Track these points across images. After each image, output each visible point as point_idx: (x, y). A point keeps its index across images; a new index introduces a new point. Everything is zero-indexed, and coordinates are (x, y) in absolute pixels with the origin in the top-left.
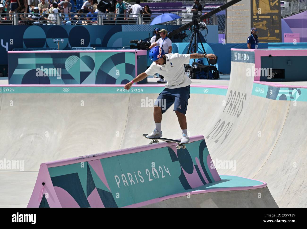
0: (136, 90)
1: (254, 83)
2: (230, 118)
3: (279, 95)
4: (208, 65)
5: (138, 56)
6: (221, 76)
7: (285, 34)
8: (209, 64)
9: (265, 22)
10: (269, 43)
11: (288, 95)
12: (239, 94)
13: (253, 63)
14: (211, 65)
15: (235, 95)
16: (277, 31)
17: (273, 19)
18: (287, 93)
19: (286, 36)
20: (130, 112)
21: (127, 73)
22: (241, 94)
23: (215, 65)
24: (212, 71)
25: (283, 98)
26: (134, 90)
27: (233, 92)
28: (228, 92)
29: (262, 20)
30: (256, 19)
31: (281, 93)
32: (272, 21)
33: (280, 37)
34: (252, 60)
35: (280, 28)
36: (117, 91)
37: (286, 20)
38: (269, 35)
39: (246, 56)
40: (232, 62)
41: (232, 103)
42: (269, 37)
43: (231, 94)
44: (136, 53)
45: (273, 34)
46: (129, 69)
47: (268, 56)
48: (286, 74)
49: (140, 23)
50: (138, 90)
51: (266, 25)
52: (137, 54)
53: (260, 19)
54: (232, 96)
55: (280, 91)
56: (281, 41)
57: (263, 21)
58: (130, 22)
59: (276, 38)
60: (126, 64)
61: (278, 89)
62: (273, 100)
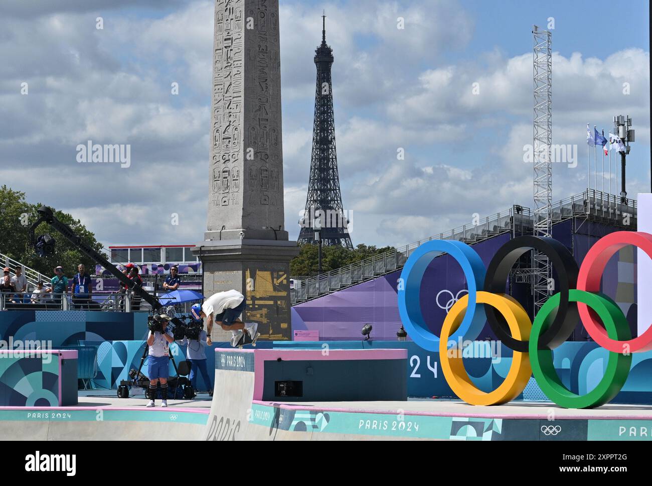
0: (59, 416)
1: (253, 403)
3: (294, 423)
4: (176, 376)
5: (63, 361)
6: (198, 395)
7: (295, 332)
8: (178, 374)
9: (264, 311)
10: (275, 342)
11: (309, 423)
12: (228, 421)
13: (251, 371)
14: (181, 376)
15: (221, 423)
16: (284, 326)
17: (278, 307)
18: (307, 419)
19: (296, 334)
21: (44, 387)
22: (231, 423)
23: (187, 377)
24: (183, 386)
25: (301, 427)
26: (55, 416)
27: (219, 420)
28: (210, 418)
29: (261, 307)
30: (251, 306)
31: (297, 419)
32: (275, 308)
33: (288, 334)
34: (249, 365)
35: (288, 320)
36: (28, 417)
37: (298, 310)
38: (271, 332)
39: (240, 359)
40: (216, 371)
41: (217, 436)
42: (272, 334)
43: (215, 421)
44: (61, 355)
45: (278, 330)
46: (49, 381)
47: (276, 360)
48: (305, 388)
49: (65, 308)
50: (62, 416)
51: (267, 316)
52: (61, 357)
53: (256, 306)
54: (217, 426)
55: (296, 416)
56: (290, 339)
57: (262, 309)
58: (49, 307)
59: (282, 336)
60: (43, 372)
61: (293, 413)
62: (284, 431)
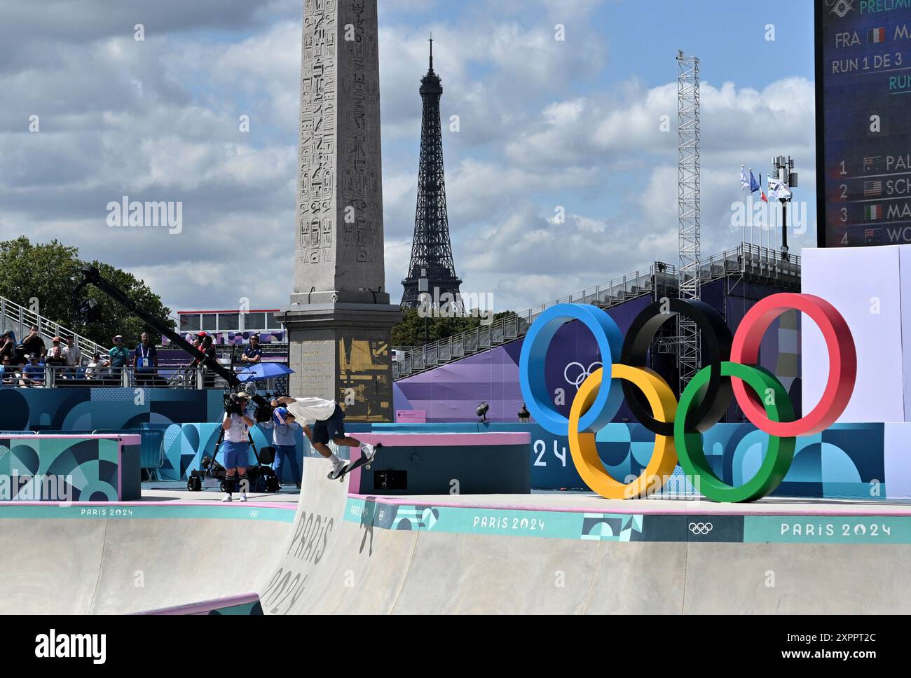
0: (118, 512)
1: (349, 497)
2: (300, 566)
3: (397, 520)
4: (258, 465)
5: (123, 447)
6: (283, 487)
7: (398, 412)
8: (260, 462)
9: (361, 387)
10: (373, 425)
11: (414, 521)
12: (319, 518)
14: (262, 465)
15: (310, 521)
16: (384, 405)
17: (377, 383)
18: (412, 516)
19: (399, 415)
20: (107, 554)
21: (101, 479)
22: (323, 520)
23: (270, 465)
24: (265, 477)
25: (405, 525)
26: (114, 513)
27: (307, 516)
28: (298, 514)
29: (357, 383)
30: (345, 382)
31: (401, 515)
32: (374, 385)
33: (389, 415)
34: (344, 453)
35: (390, 399)
36: (82, 513)
37: (400, 386)
38: (369, 412)
40: (305, 458)
41: (305, 536)
42: (370, 415)
43: (303, 519)
44: (121, 440)
45: (377, 410)
46: (107, 471)
48: (411, 480)
49: (126, 385)
50: (122, 513)
51: (365, 393)
52: (121, 443)
53: (352, 382)
54: (306, 523)
55: (400, 512)
56: (392, 421)
57: (358, 386)
58: (106, 383)
59: (383, 417)
60: (100, 461)
61: (395, 508)
62: (384, 530)
